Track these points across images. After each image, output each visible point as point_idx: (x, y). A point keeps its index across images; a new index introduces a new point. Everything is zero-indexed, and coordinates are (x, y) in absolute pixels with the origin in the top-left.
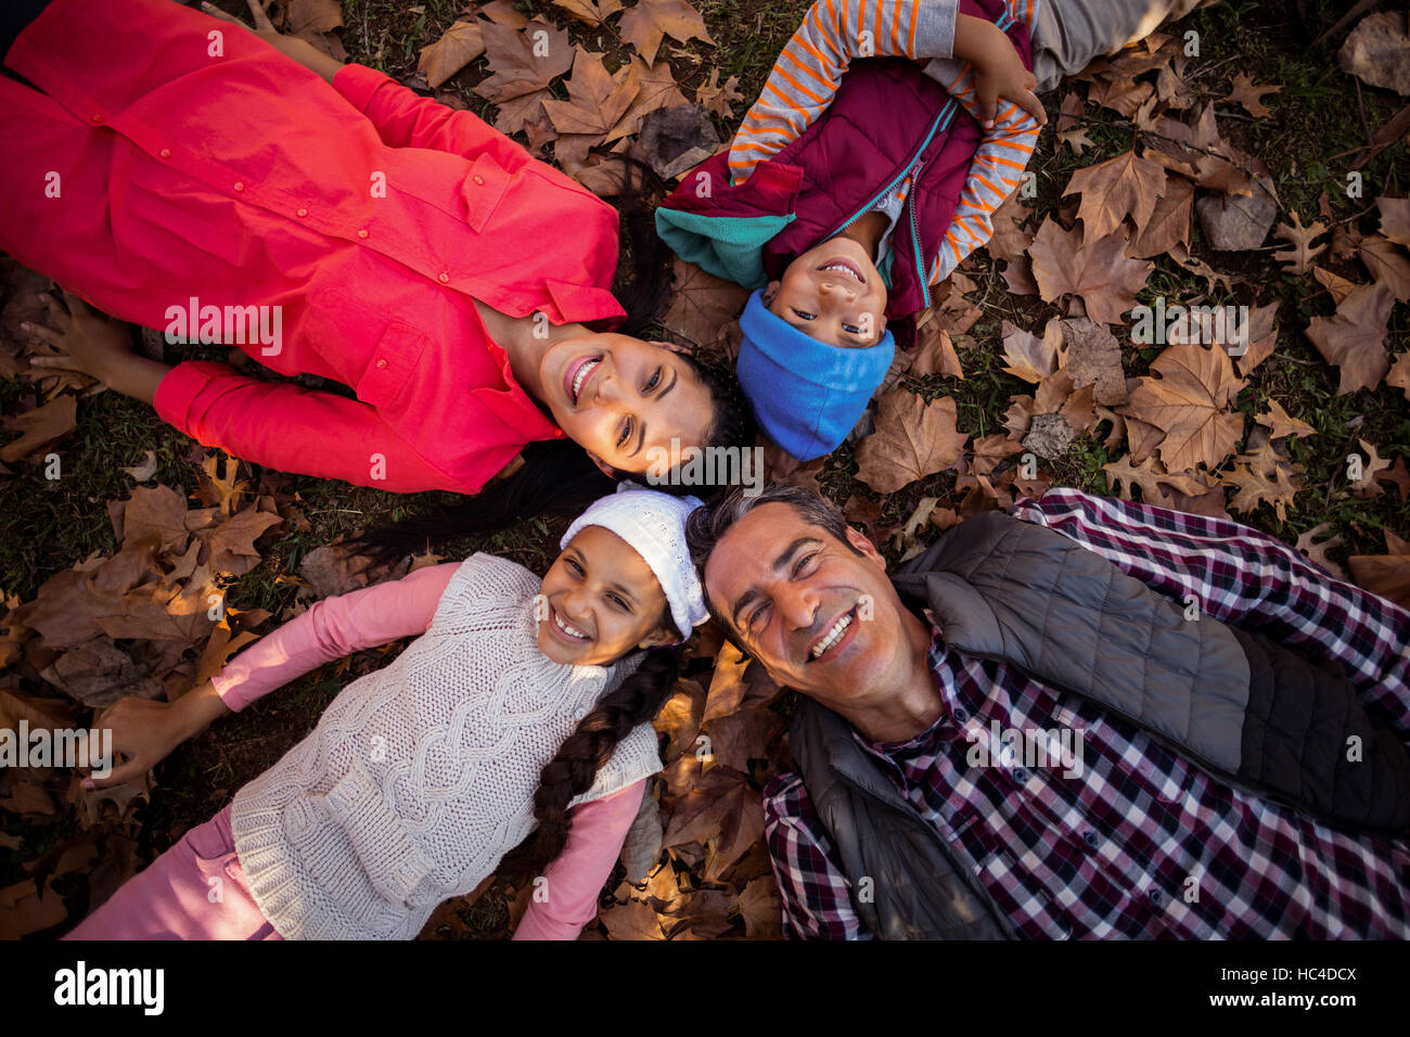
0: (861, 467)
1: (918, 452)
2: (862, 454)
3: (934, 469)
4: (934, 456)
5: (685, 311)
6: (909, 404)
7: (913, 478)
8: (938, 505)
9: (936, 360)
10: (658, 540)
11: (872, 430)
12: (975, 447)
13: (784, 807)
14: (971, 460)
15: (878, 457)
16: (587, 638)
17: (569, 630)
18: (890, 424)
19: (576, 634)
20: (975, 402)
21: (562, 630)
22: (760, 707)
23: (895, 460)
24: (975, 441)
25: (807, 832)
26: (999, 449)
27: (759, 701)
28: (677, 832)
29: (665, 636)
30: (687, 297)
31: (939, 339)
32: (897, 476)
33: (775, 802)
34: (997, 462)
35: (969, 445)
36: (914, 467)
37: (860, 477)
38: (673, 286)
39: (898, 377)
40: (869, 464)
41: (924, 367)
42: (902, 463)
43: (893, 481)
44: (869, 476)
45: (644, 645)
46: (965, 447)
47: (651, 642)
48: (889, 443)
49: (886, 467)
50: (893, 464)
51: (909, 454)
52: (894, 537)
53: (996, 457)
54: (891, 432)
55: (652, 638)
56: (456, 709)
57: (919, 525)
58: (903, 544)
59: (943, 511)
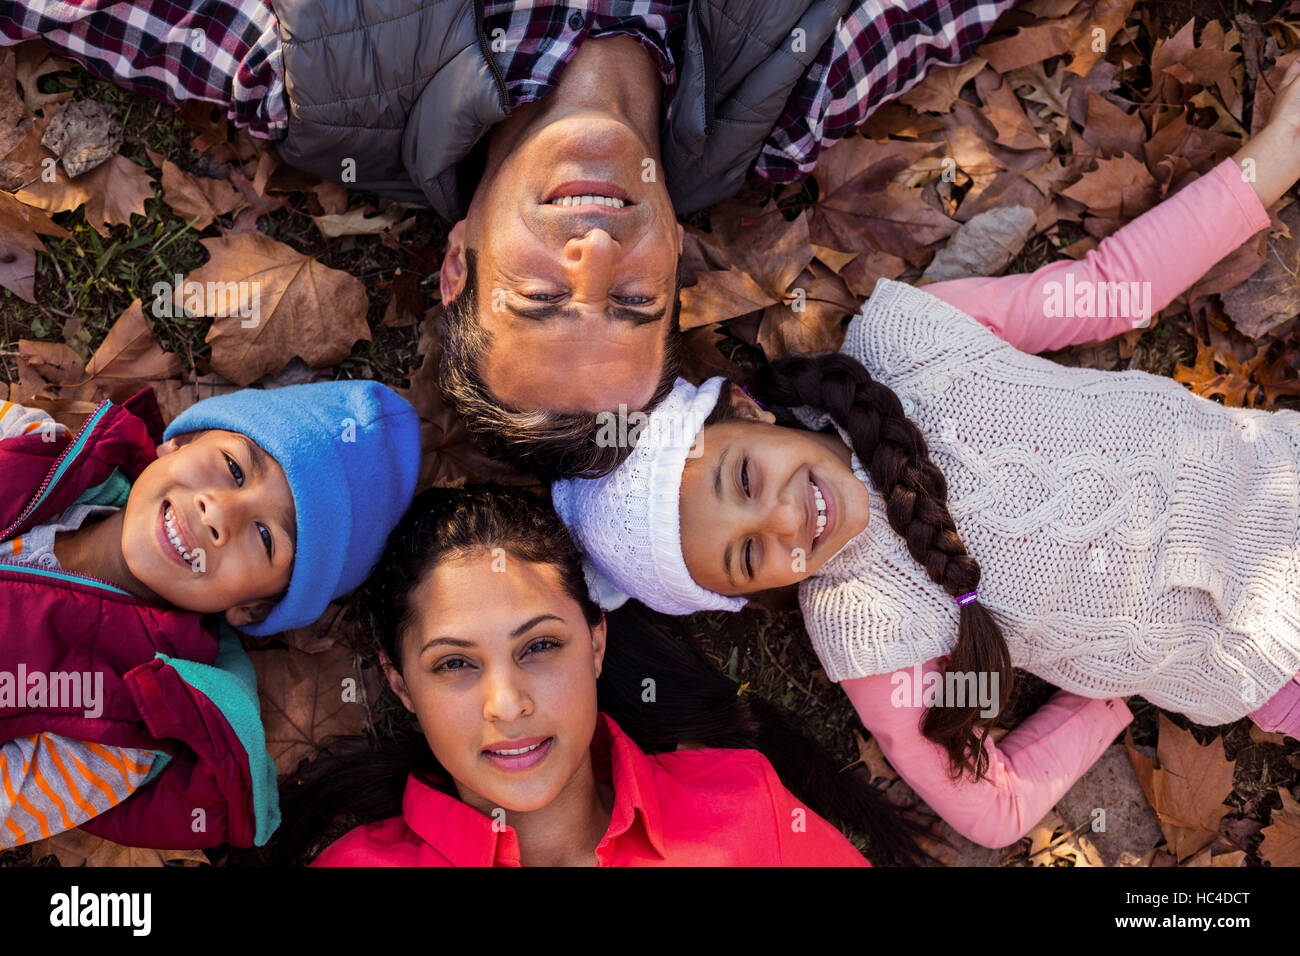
0: (354, 340)
1: (282, 286)
2: (336, 351)
3: (286, 252)
4: (270, 263)
5: (332, 716)
6: (228, 342)
7: (318, 268)
8: (322, 212)
9: (138, 351)
10: (648, 490)
11: (298, 362)
12: (209, 222)
13: (803, 140)
14: (228, 216)
15: (327, 328)
16: (812, 479)
17: (821, 505)
18: (272, 345)
19: (818, 494)
20: (154, 263)
21: (826, 512)
22: (714, 243)
23: (315, 305)
24: (201, 228)
25: (818, 101)
26: (188, 191)
27: (710, 248)
28: (933, 227)
29: (740, 404)
30: (312, 728)
31: (106, 370)
32: (332, 288)
33: (802, 155)
34: (204, 182)
35: (212, 231)
36: (306, 277)
37: (365, 332)
38: (311, 758)
39: (193, 384)
40: (343, 333)
41: (157, 361)
42: (312, 294)
43: (342, 289)
44: (357, 324)
45: (770, 418)
46: (219, 234)
47: (760, 413)
48: (298, 329)
49: (331, 310)
50: (321, 304)
51: (294, 295)
52: (404, 235)
53: (201, 188)
54: (282, 338)
55: (755, 415)
56: (1020, 534)
57: (367, 217)
58: (403, 220)
59: (324, 202)
